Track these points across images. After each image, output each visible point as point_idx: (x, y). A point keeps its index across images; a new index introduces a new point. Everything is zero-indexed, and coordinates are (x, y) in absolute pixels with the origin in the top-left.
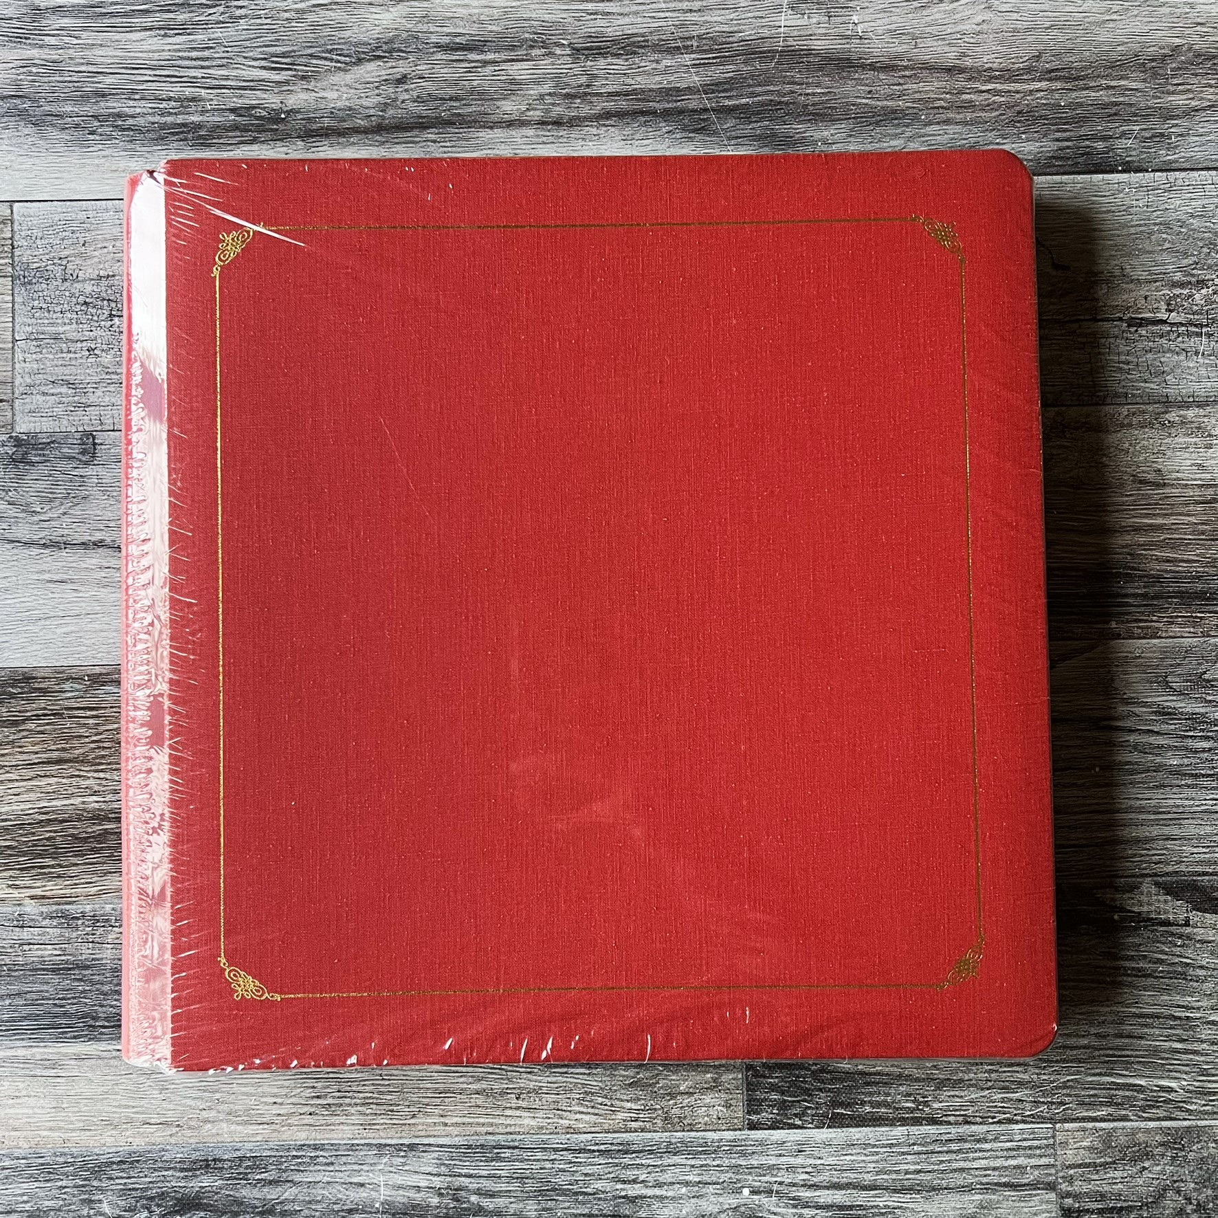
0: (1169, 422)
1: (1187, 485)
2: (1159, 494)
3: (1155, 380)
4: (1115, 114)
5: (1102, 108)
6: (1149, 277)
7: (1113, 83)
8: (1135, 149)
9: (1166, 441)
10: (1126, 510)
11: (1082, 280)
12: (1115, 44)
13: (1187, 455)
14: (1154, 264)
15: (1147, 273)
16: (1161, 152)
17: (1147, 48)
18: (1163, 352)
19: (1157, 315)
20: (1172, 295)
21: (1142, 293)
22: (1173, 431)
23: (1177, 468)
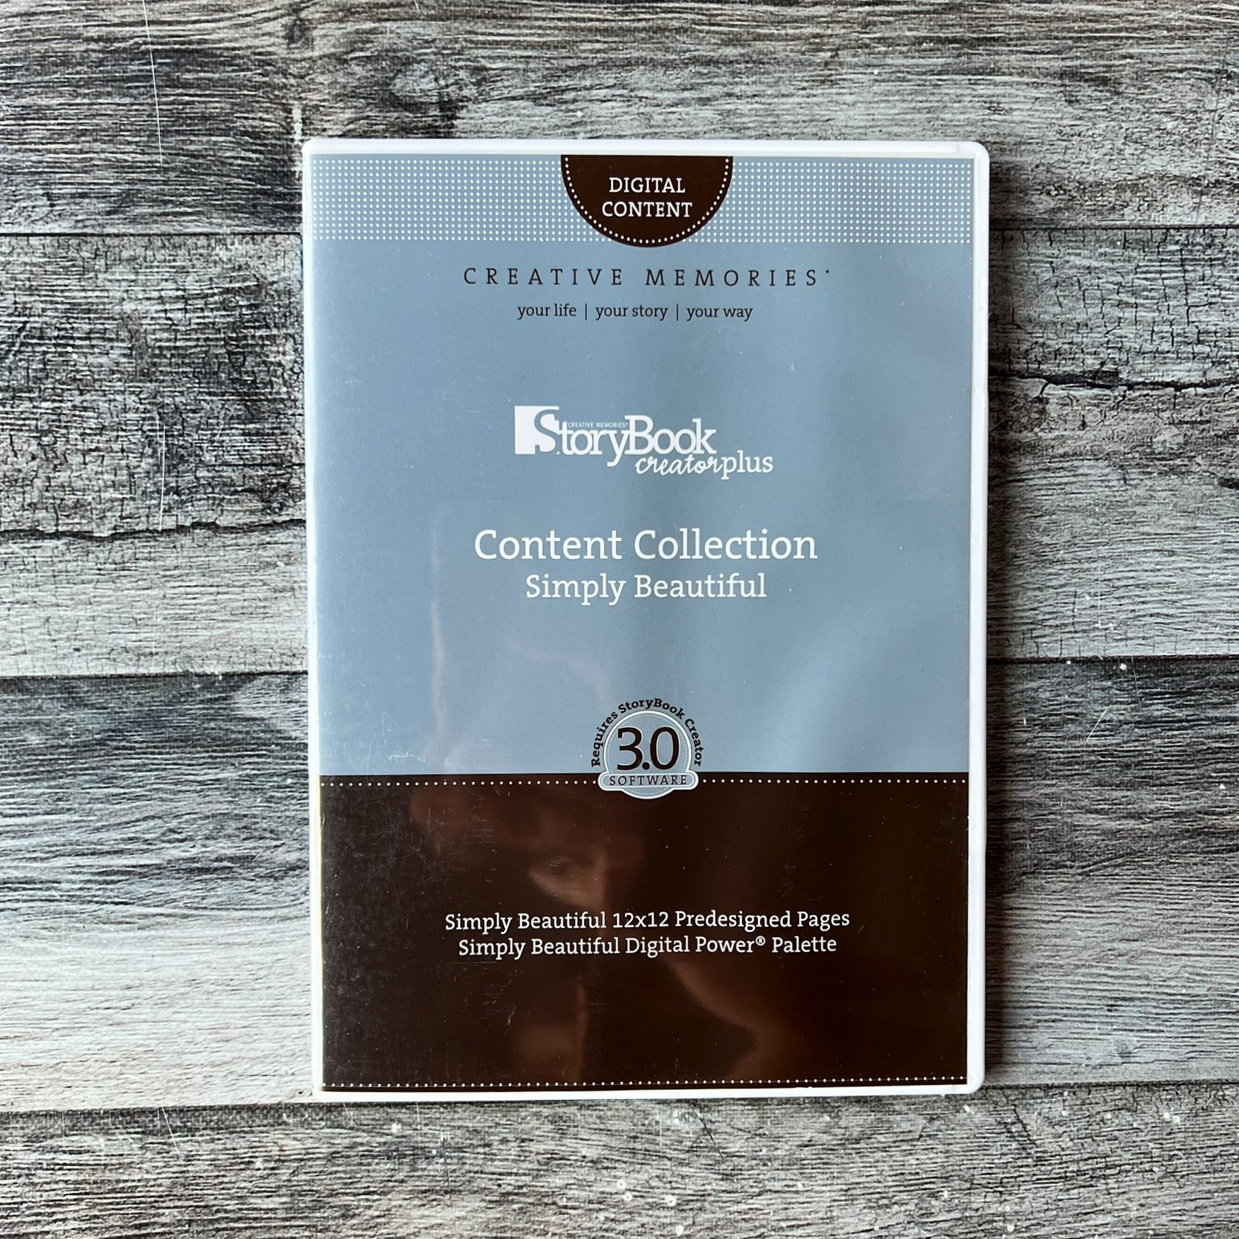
0: (1048, 193)
1: (1021, 74)
2: (1071, 58)
3: (1071, 272)
4: (1128, 766)
5: (1151, 777)
6: (1076, 463)
7: (1131, 823)
8: (1095, 701)
9: (1056, 157)
10: (1135, 30)
11: (1199, 459)
12: (1126, 897)
13: (1019, 130)
14: (1068, 488)
15: (1081, 471)
16: (1048, 694)
17: (1065, 888)
18: (1055, 323)
19: (1064, 393)
20: (1037, 430)
21: (1089, 434)
22: (1042, 177)
23: (1037, 106)
